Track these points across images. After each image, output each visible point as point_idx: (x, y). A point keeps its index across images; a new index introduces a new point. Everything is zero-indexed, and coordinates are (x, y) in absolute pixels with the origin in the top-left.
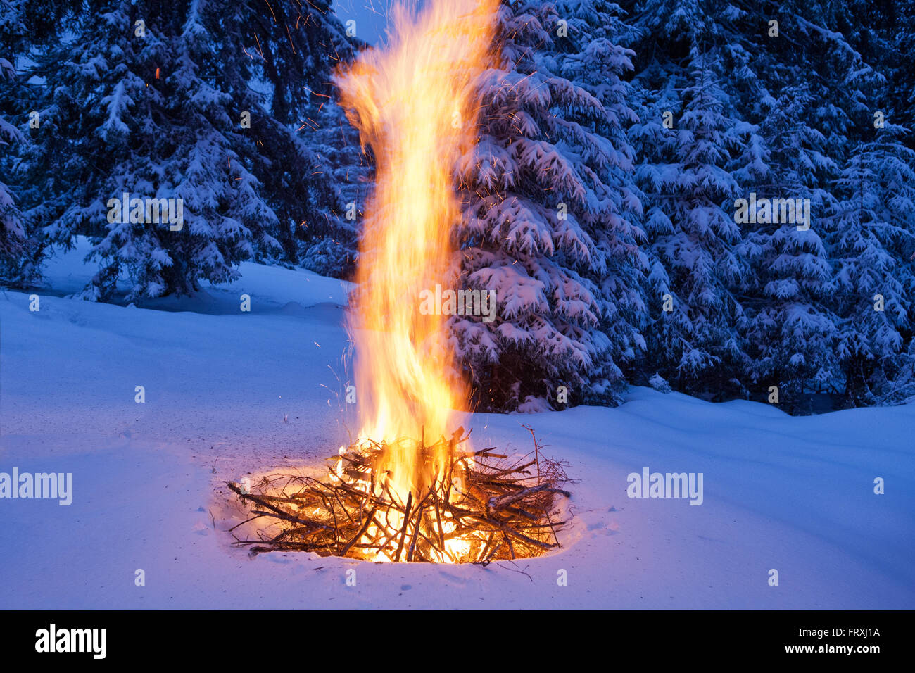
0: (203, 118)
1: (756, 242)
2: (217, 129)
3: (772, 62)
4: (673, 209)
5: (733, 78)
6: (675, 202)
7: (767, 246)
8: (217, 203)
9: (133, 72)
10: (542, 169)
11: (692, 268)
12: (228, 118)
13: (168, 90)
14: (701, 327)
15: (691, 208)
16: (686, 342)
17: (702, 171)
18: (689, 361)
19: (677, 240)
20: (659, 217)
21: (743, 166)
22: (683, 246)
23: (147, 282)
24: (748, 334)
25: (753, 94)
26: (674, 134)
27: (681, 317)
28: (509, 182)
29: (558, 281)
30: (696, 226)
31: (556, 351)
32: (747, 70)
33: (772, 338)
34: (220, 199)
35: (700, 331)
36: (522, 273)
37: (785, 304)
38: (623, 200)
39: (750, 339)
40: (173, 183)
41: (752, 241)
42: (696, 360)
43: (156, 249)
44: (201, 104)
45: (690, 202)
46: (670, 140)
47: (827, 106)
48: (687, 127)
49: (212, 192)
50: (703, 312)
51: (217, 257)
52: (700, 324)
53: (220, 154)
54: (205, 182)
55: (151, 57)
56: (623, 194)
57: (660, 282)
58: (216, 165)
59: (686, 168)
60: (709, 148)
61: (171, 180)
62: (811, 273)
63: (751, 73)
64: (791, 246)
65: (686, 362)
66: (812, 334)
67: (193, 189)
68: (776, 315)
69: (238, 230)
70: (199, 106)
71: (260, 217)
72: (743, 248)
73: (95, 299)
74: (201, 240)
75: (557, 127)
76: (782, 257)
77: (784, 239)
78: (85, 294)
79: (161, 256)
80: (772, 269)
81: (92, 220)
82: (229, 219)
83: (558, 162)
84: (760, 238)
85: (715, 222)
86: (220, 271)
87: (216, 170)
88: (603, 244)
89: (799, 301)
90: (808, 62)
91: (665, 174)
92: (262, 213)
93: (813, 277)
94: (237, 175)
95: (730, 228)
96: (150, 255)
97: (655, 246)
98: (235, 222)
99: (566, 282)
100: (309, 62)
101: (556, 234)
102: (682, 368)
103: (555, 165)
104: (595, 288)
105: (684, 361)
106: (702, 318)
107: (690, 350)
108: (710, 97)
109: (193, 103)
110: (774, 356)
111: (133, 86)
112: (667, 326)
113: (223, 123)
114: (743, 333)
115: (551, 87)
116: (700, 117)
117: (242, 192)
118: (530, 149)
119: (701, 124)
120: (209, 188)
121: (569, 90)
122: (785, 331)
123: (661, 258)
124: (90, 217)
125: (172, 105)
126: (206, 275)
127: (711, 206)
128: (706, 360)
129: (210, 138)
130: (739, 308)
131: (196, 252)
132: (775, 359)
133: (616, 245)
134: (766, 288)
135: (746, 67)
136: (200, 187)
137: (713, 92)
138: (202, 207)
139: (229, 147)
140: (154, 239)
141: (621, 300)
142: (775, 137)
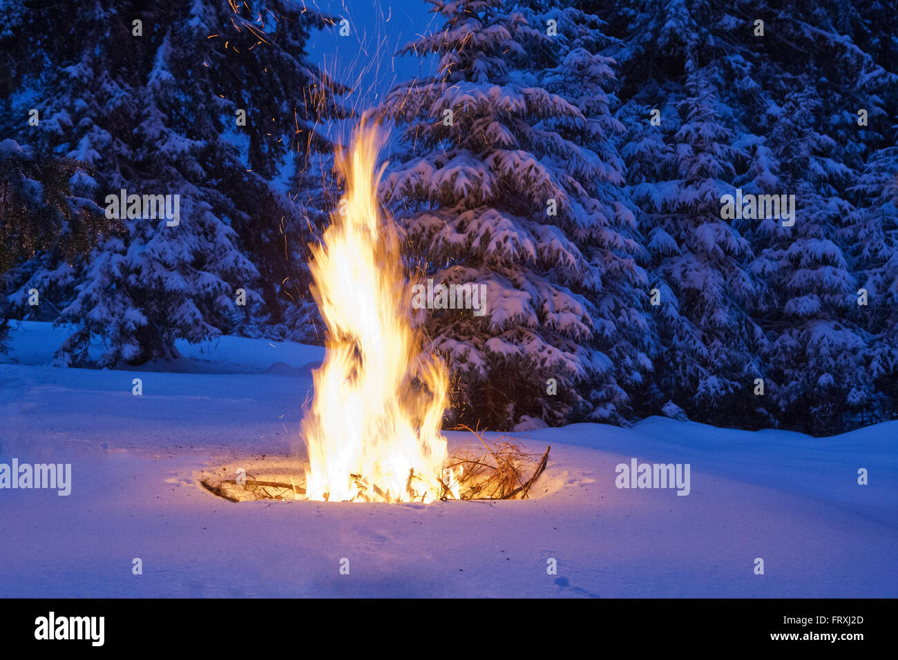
0: (174, 170)
1: (771, 259)
2: (190, 181)
3: (777, 72)
4: (677, 228)
5: (735, 90)
6: (679, 221)
7: (784, 263)
8: (192, 257)
9: (99, 125)
10: (519, 178)
11: (701, 289)
12: (200, 169)
13: (136, 142)
14: (717, 351)
15: (696, 226)
16: (702, 369)
17: (704, 185)
18: (707, 388)
19: (684, 261)
20: (662, 237)
21: (750, 180)
22: (690, 266)
23: (121, 344)
24: (772, 359)
25: (758, 106)
26: (672, 149)
27: (694, 343)
28: (487, 193)
29: (546, 294)
30: (702, 244)
31: (547, 364)
32: (748, 80)
33: (798, 361)
34: (195, 253)
35: (716, 356)
36: (507, 287)
37: (809, 323)
38: (616, 214)
39: (774, 364)
40: (145, 239)
41: (767, 257)
42: (714, 387)
43: (130, 308)
44: (171, 154)
45: (695, 220)
46: (668, 156)
47: (841, 114)
48: (685, 141)
49: (186, 245)
50: (718, 336)
51: (194, 314)
52: (716, 349)
53: (194, 206)
54: (179, 236)
55: (117, 109)
56: (615, 209)
57: (667, 306)
58: (190, 218)
59: (687, 184)
60: (709, 161)
61: (143, 236)
62: (833, 286)
63: (753, 84)
64: (809, 260)
65: (703, 390)
66: (839, 352)
67: (166, 244)
68: (799, 335)
69: (216, 284)
70: (169, 156)
71: (239, 270)
72: (757, 266)
73: (66, 365)
74: (177, 297)
75: (536, 138)
76: (800, 272)
77: (800, 253)
78: (57, 361)
79: (135, 316)
80: (791, 286)
81: (61, 283)
82: (206, 274)
83: (536, 170)
84: (775, 254)
85: (722, 237)
86: (198, 330)
87: (190, 224)
88: (597, 260)
89: (823, 318)
90: (815, 68)
91: (665, 192)
92: (240, 265)
93: (835, 290)
94: (212, 228)
95: (739, 243)
96: (123, 315)
97: (660, 269)
98: (213, 276)
99: (555, 295)
100: (285, 108)
101: (541, 245)
102: (699, 396)
103: (533, 172)
104: (590, 304)
105: (701, 389)
106: (717, 343)
107: (707, 378)
108: (706, 108)
109: (162, 154)
110: (801, 379)
111: (99, 140)
112: (680, 353)
113: (195, 174)
114: (766, 358)
115: (526, 97)
116: (697, 130)
117: (219, 245)
118: (507, 158)
119: (700, 137)
120: (183, 241)
121: (544, 98)
122: (810, 351)
123: (668, 281)
124: (58, 280)
125: (141, 157)
126: (183, 335)
127: (717, 222)
128: (725, 387)
129: (182, 190)
130: (758, 330)
131: (173, 310)
132: (803, 382)
133: (610, 262)
134: (787, 307)
135: (747, 77)
136: (174, 241)
137: (709, 102)
138: (176, 262)
139: (203, 199)
140: (127, 299)
141: (621, 319)
142: (783, 147)
